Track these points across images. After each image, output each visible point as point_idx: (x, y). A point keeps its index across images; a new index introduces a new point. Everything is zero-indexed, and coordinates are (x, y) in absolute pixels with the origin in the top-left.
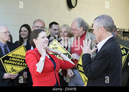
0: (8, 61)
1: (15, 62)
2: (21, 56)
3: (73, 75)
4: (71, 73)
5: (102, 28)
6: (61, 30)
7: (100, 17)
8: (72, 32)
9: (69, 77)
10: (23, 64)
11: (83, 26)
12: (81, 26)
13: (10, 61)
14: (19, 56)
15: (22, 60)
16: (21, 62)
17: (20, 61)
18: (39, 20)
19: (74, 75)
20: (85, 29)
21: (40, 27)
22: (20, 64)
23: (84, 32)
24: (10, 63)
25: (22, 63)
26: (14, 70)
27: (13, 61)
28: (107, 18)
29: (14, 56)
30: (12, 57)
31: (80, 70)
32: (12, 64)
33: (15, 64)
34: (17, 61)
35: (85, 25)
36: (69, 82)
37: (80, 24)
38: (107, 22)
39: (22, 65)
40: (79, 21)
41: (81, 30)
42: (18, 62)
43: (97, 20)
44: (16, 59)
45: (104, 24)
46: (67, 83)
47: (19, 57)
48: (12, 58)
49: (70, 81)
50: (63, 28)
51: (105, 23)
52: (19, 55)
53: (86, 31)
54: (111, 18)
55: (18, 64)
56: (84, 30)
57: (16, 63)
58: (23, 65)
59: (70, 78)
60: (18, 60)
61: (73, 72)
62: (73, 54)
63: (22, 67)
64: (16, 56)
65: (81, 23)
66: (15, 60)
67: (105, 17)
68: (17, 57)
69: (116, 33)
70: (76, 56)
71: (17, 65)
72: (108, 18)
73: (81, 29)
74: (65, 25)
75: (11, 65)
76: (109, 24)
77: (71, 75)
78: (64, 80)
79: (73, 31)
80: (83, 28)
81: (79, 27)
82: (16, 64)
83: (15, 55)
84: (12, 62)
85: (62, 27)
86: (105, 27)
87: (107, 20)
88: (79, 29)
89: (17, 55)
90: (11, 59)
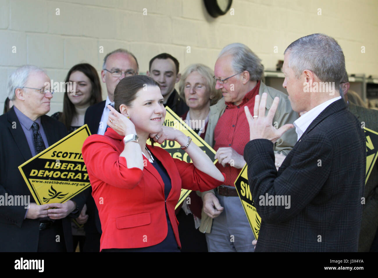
0: (41, 171)
1: (62, 171)
2: (78, 156)
3: (219, 212)
4: (214, 207)
5: (310, 74)
6: (187, 81)
7: (304, 39)
8: (217, 87)
9: (208, 216)
10: (83, 176)
11: (249, 69)
12: (244, 69)
13: (47, 172)
14: (73, 156)
15: (80, 166)
16: (77, 172)
17: (74, 168)
18: (120, 51)
19: (224, 213)
20: (255, 76)
21: (123, 72)
22: (74, 176)
23: (253, 86)
24: (47, 178)
25: (80, 174)
26: (56, 195)
27: (55, 170)
28: (323, 43)
29: (58, 156)
30: (51, 161)
31: (243, 195)
32: (52, 178)
33: (59, 179)
34: (68, 169)
35: (257, 66)
36: (209, 232)
37: (239, 62)
38: (325, 55)
39: (80, 178)
40: (237, 54)
41: (245, 81)
42: (70, 171)
43: (295, 49)
44: (64, 164)
45: (316, 61)
46: (204, 236)
47: (72, 159)
48: (53, 163)
49: (212, 229)
50: (194, 72)
51: (317, 58)
52: (71, 154)
53: (258, 82)
54: (337, 44)
55: (68, 177)
56: (252, 80)
57: (64, 175)
58: (85, 178)
59: (213, 220)
60: (71, 166)
61: (222, 203)
62: (221, 150)
63: (80, 183)
64: (63, 157)
65: (242, 59)
66: (62, 168)
67: (320, 41)
68: (67, 159)
69: (345, 88)
70: (231, 154)
71: (66, 179)
72: (328, 44)
73: (244, 79)
74: (199, 67)
75: (49, 181)
76: (331, 62)
77: (213, 212)
78: (197, 228)
79: (221, 85)
80: (250, 75)
81: (239, 70)
82: (62, 177)
83: (60, 155)
84: (52, 172)
85: (189, 72)
86: (317, 71)
87: (324, 49)
88: (237, 77)
89: (67, 153)
90: (50, 165)
